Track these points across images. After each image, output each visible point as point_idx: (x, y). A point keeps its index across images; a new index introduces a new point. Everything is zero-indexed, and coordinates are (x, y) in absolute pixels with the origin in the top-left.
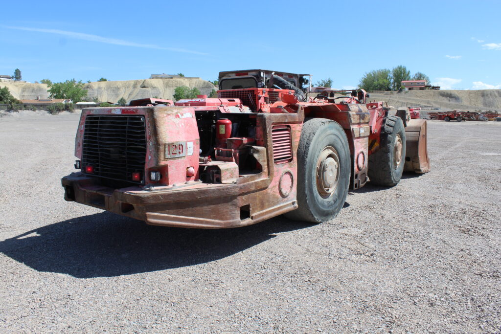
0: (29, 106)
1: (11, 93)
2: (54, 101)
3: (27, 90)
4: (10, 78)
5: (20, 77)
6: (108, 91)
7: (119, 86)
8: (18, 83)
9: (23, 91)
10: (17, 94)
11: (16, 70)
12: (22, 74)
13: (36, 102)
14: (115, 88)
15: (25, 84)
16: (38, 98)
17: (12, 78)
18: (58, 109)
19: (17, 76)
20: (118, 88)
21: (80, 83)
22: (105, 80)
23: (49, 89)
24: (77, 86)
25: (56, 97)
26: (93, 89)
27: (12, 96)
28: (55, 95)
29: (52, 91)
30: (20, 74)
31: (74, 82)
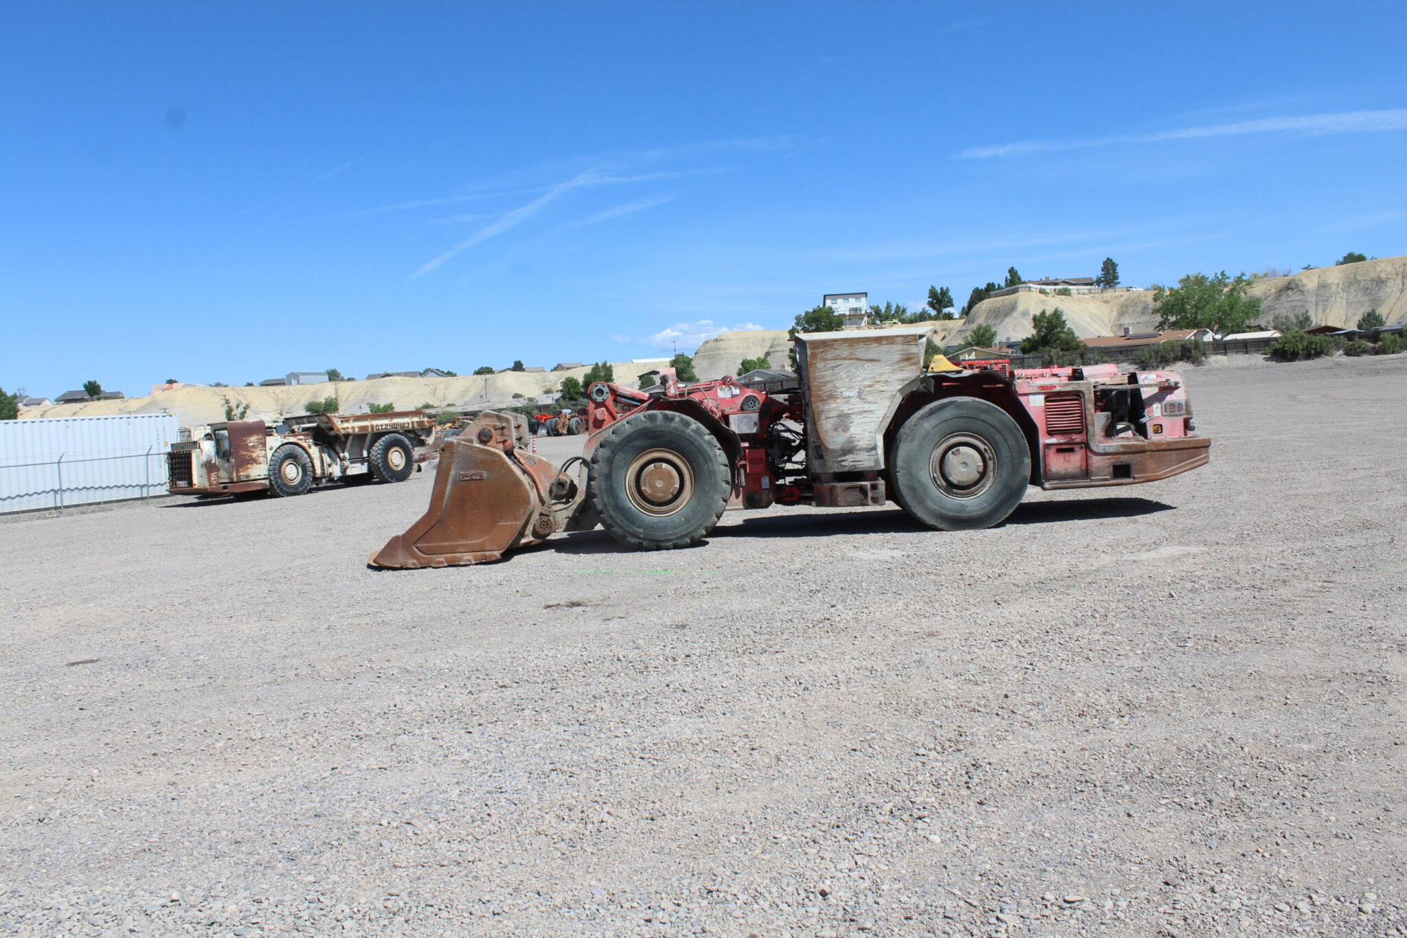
0: (1091, 355)
1: (1069, 325)
2: (1168, 336)
3: (1131, 310)
4: (1091, 284)
5: (1116, 278)
6: (1349, 293)
7: (1383, 275)
8: (1109, 293)
9: (1122, 314)
10: (1106, 320)
11: (1105, 263)
12: (1120, 271)
13: (1123, 342)
14: (1373, 280)
15: (1126, 294)
16: (1126, 330)
17: (1098, 282)
18: (1163, 357)
19: (1109, 276)
20: (1380, 282)
21: (1239, 280)
22: (1361, 258)
23: (1159, 304)
24: (1232, 291)
25: (1175, 325)
26: (1302, 292)
27: (1071, 332)
28: (1173, 319)
29: (1166, 309)
30: (1114, 270)
31: (1221, 280)
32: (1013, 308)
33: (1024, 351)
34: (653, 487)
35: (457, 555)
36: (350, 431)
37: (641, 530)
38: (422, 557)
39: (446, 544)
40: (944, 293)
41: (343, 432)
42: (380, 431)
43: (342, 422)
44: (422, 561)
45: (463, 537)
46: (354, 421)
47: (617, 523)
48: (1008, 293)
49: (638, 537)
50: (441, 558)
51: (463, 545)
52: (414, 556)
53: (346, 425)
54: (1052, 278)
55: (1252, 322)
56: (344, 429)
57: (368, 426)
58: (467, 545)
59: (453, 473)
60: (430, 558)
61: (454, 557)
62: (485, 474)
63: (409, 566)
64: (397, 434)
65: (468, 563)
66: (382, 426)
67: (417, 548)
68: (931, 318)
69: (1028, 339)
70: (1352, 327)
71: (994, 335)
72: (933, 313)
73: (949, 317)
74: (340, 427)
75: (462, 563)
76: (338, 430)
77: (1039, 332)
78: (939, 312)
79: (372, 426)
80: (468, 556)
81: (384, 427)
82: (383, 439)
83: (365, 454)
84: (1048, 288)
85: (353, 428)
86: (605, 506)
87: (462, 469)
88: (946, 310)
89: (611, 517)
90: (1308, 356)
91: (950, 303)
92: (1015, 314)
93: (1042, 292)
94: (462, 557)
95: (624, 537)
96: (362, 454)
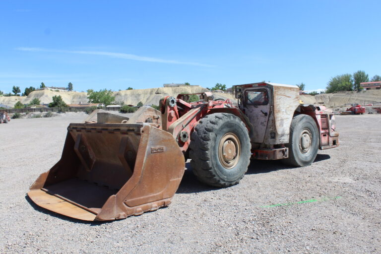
0: (73, 109)
1: (63, 100)
2: (91, 105)
4: (65, 89)
5: (72, 88)
6: (132, 97)
7: (140, 93)
8: (70, 92)
9: (73, 98)
11: (69, 84)
13: (79, 106)
14: (137, 94)
15: (75, 93)
16: (80, 103)
17: (67, 89)
19: (70, 87)
20: (139, 95)
21: (110, 91)
22: (132, 89)
23: (89, 96)
24: (108, 94)
25: (93, 102)
26: (121, 96)
27: (63, 102)
28: (92, 100)
29: (90, 98)
30: (72, 86)
31: (105, 91)
32: (43, 94)
33: (49, 106)
34: (228, 153)
35: (148, 204)
37: (226, 177)
38: (128, 209)
39: (142, 198)
40: (18, 88)
44: (128, 212)
45: (151, 191)
47: (217, 174)
48: (41, 90)
49: (224, 181)
50: (139, 208)
51: (152, 197)
52: (124, 210)
54: (54, 87)
55: (113, 103)
58: (154, 196)
59: (148, 147)
60: (133, 209)
61: (147, 206)
62: (165, 148)
63: (121, 217)
65: (156, 209)
67: (125, 203)
68: (13, 95)
69: (51, 103)
70: (136, 106)
71: (40, 101)
72: (14, 94)
73: (19, 95)
75: (152, 210)
77: (54, 102)
78: (16, 94)
80: (155, 205)
84: (53, 89)
86: (213, 165)
87: (153, 145)
88: (18, 94)
89: (215, 171)
90: (130, 112)
91: (19, 91)
92: (44, 96)
93: (51, 90)
94: (152, 205)
95: (219, 181)
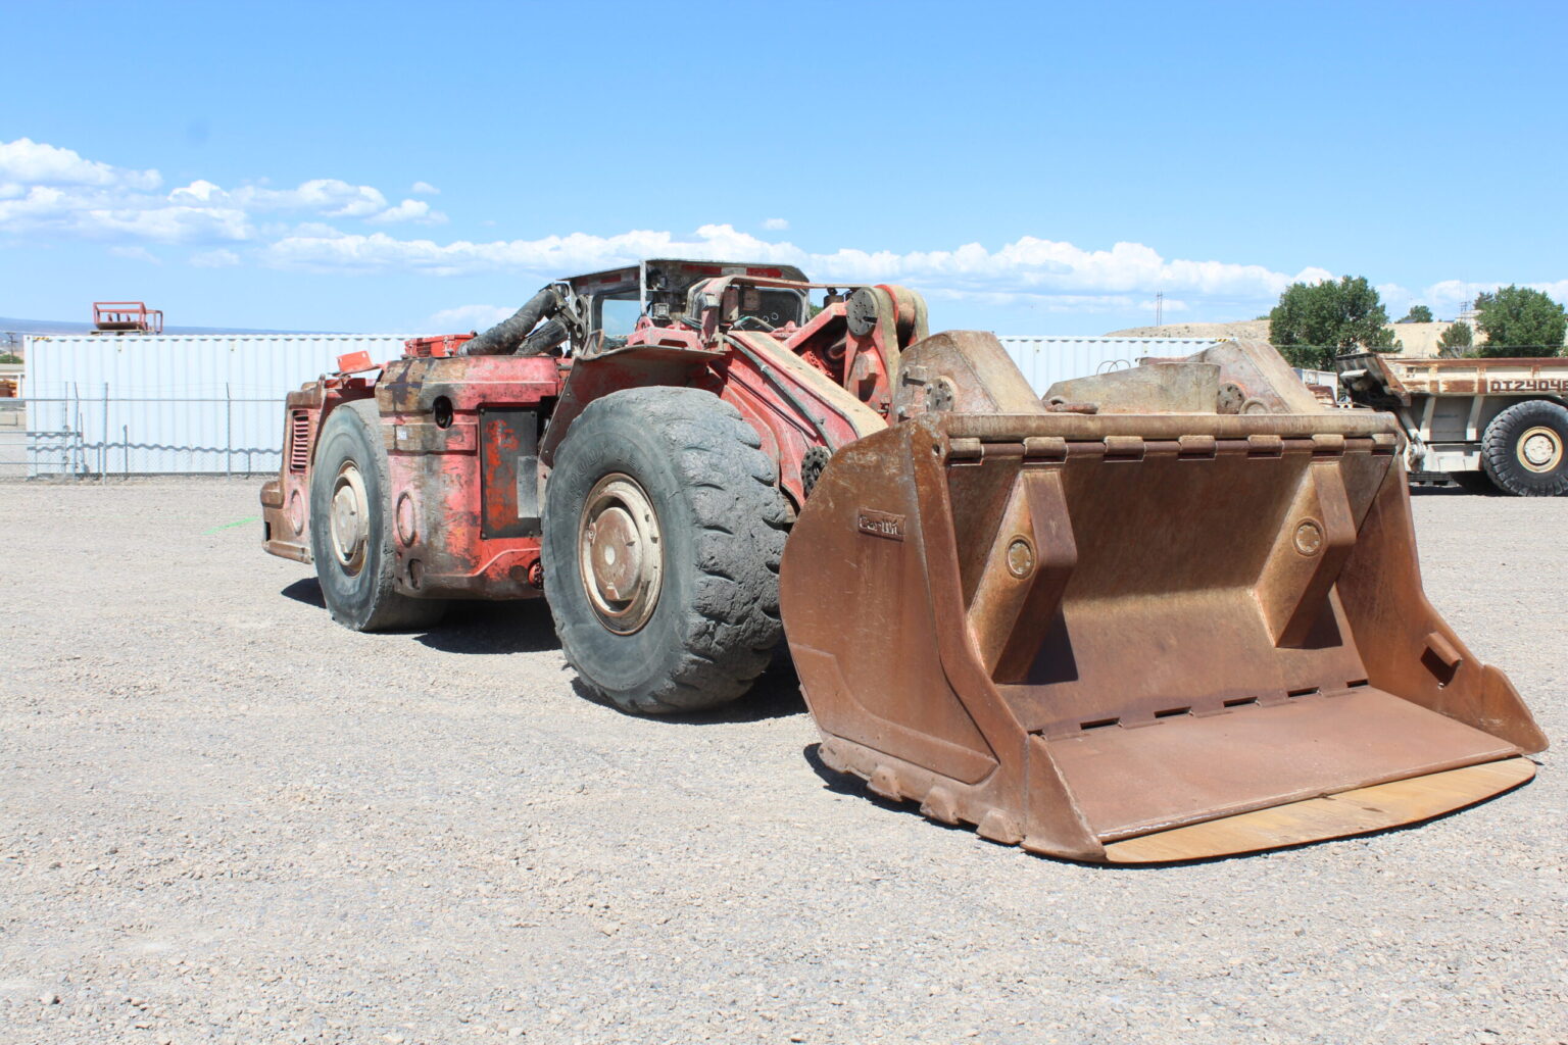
36: (1427, 389)
41: (1408, 389)
42: (1501, 393)
43: (1410, 370)
46: (1440, 369)
53: (1418, 377)
56: (1411, 384)
57: (1472, 382)
64: (1545, 402)
66: (1508, 383)
74: (1401, 380)
76: (1398, 385)
79: (1483, 383)
81: (1513, 386)
82: (1512, 409)
83: (1471, 435)
85: (1434, 383)
96: (1464, 433)
